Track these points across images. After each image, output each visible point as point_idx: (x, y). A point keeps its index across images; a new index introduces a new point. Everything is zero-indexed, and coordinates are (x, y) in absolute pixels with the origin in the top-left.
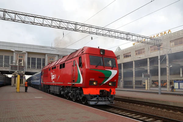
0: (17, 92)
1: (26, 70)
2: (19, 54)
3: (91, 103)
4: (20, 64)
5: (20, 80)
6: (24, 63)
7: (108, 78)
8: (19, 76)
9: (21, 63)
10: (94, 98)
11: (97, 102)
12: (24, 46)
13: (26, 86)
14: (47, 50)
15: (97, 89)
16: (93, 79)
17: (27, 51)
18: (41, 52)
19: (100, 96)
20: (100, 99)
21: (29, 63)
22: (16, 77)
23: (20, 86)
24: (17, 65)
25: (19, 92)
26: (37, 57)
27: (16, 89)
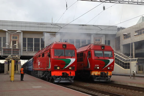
0: (11, 81)
1: (22, 54)
2: (13, 35)
3: (56, 81)
4: (14, 47)
5: (15, 66)
6: (19, 45)
7: (68, 64)
8: (13, 62)
9: (16, 45)
10: (58, 78)
11: (59, 81)
12: (18, 24)
13: (22, 73)
14: (46, 27)
15: (60, 72)
16: (57, 65)
17: (22, 30)
18: (39, 31)
19: (62, 77)
20: (62, 79)
21: (24, 45)
22: (9, 62)
23: (15, 73)
24: (11, 47)
25: (14, 81)
26: (34, 37)
27: (10, 77)
